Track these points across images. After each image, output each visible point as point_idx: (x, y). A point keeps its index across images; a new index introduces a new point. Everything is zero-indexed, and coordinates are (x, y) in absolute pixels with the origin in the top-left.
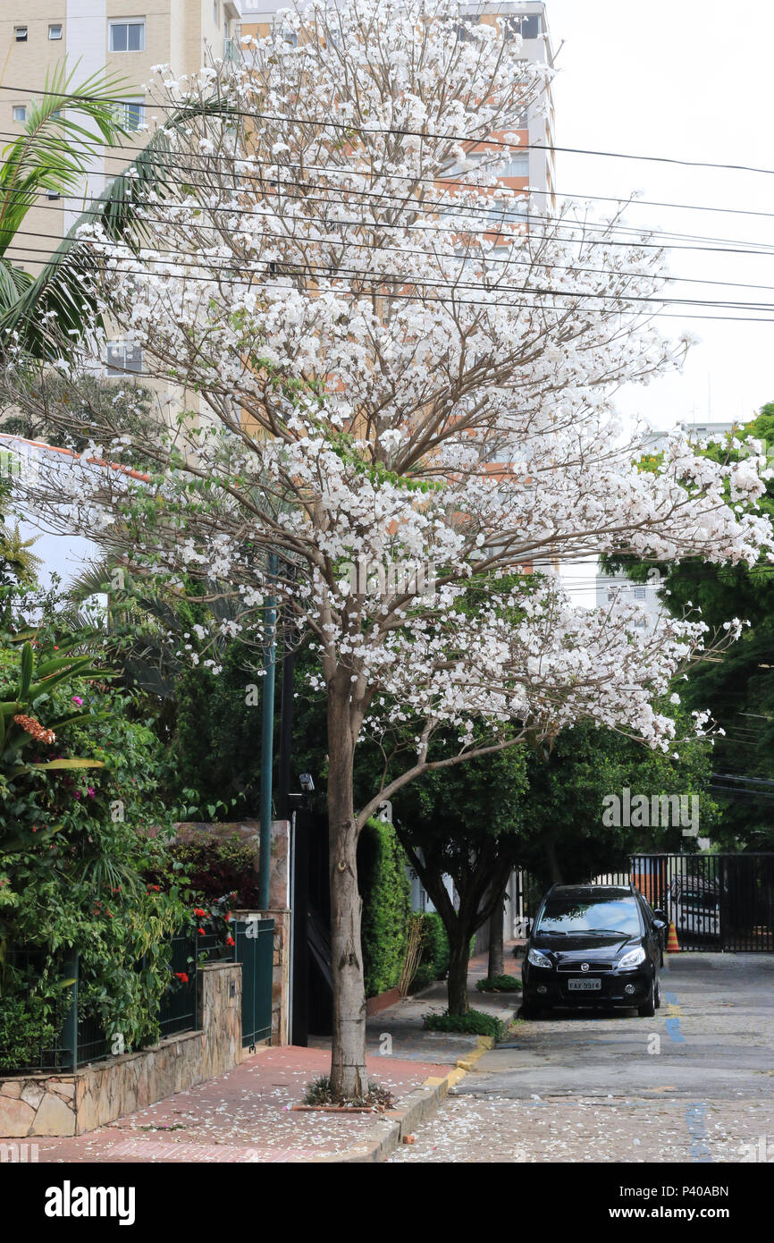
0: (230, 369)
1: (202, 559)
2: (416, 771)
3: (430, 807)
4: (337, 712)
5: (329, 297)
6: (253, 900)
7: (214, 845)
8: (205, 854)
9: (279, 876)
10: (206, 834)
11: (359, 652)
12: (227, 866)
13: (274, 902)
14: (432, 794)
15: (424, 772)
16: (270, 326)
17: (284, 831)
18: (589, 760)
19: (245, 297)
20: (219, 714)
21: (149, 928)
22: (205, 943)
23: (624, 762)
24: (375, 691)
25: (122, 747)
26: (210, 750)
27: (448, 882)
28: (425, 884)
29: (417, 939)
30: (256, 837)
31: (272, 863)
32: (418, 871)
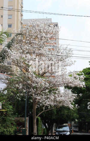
0: (22, 64)
1: (18, 86)
2: (43, 111)
3: (45, 115)
4: (34, 104)
5: (34, 56)
6: (24, 127)
7: (19, 120)
11: (37, 97)
12: (21, 122)
13: (26, 127)
14: (45, 114)
15: (44, 111)
16: (27, 59)
17: (27, 118)
18: (63, 110)
19: (24, 56)
21: (12, 130)
22: (18, 132)
23: (67, 110)
24: (39, 102)
25: (9, 108)
26: (19, 109)
27: (47, 124)
28: (44, 125)
29: (43, 131)
30: (24, 119)
31: (26, 122)
32: (43, 123)
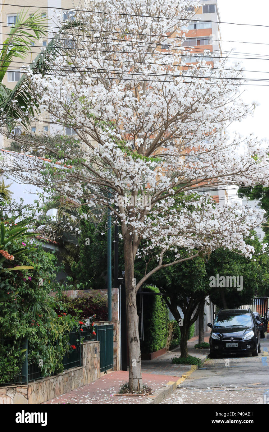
0: (80, 118)
1: (71, 190)
2: (158, 268)
3: (170, 282)
4: (127, 246)
5: (116, 90)
6: (106, 318)
7: (91, 298)
8: (89, 301)
9: (115, 308)
10: (89, 294)
11: (134, 224)
12: (96, 305)
13: (114, 318)
14: (171, 277)
15: (161, 268)
16: (93, 102)
17: (116, 292)
18: (229, 263)
19: (85, 91)
20: (95, 250)
21: (57, 329)
22: (83, 334)
23: (242, 263)
24: (141, 239)
25: (41, 261)
26: (91, 263)
27: (179, 309)
28: (171, 311)
29: (171, 330)
30: (106, 294)
31: (112, 304)
32: (169, 306)
